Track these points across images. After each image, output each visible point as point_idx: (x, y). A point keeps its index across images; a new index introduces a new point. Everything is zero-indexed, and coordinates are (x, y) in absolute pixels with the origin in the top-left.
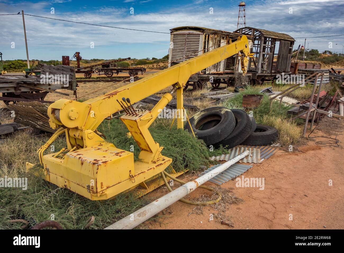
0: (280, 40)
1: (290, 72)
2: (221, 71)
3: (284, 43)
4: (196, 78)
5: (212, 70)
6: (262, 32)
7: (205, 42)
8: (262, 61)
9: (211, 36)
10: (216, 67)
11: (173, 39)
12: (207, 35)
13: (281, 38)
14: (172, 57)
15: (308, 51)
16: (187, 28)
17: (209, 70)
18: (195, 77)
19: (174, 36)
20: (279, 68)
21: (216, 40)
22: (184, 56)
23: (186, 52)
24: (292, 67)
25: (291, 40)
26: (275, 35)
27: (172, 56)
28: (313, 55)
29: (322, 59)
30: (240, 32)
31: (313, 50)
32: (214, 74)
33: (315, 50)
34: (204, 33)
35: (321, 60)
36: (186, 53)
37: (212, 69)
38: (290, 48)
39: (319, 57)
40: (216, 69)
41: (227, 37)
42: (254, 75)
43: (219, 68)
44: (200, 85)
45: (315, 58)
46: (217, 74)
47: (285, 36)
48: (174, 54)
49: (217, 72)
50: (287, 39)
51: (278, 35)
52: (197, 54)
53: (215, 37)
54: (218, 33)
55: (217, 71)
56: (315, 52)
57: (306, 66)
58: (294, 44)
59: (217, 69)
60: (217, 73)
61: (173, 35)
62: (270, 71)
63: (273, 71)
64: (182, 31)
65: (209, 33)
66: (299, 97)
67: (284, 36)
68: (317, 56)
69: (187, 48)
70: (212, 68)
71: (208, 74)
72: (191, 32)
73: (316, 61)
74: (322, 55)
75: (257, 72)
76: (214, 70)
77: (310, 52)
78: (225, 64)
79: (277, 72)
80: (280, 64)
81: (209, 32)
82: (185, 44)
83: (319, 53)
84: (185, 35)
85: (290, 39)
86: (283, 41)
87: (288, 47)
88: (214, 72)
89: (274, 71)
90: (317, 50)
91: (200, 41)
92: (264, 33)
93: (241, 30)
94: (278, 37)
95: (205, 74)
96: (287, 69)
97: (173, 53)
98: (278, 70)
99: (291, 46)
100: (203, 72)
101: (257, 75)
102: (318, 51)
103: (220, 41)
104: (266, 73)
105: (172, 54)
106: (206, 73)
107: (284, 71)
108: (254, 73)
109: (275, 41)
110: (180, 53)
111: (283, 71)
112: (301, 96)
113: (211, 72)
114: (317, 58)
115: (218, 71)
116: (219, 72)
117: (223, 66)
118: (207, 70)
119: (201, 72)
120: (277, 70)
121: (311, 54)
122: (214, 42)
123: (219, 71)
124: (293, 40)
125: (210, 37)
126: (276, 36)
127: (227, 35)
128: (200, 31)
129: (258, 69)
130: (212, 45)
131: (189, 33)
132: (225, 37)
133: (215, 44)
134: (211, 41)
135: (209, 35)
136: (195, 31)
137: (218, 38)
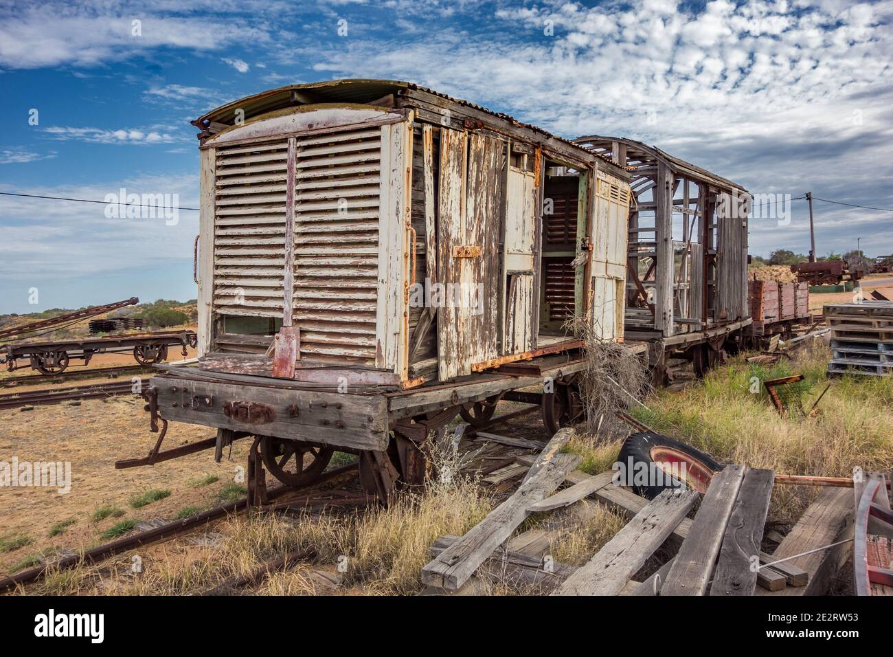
0: (719, 191)
1: (749, 317)
2: (521, 349)
4: (372, 427)
5: (475, 353)
6: (660, 153)
7: (417, 174)
8: (675, 282)
9: (452, 138)
10: (493, 328)
11: (219, 178)
12: (427, 129)
14: (216, 287)
16: (296, 97)
17: (454, 355)
18: (370, 420)
19: (218, 158)
20: (725, 304)
21: (484, 166)
22: (287, 273)
23: (299, 246)
27: (216, 277)
32: (490, 372)
34: (406, 114)
36: (298, 256)
37: (475, 344)
40: (495, 339)
41: (534, 155)
42: (653, 345)
43: (507, 333)
44: (406, 452)
46: (504, 370)
48: (226, 267)
49: (502, 361)
52: (368, 256)
53: (473, 146)
54: (485, 122)
55: (500, 354)
57: (781, 292)
59: (500, 338)
60: (501, 367)
61: (211, 152)
62: (700, 322)
63: (708, 322)
64: (263, 119)
65: (436, 119)
69: (304, 223)
70: (474, 335)
71: (452, 381)
72: (323, 115)
75: (662, 331)
76: (483, 346)
78: (535, 305)
79: (718, 326)
80: (727, 290)
81: (435, 108)
82: (291, 197)
84: (285, 141)
87: (739, 219)
88: (485, 363)
89: (713, 320)
91: (383, 168)
94: (713, 178)
95: (436, 383)
96: (742, 306)
97: (221, 257)
98: (723, 312)
100: (423, 371)
101: (665, 344)
103: (502, 174)
104: (688, 332)
105: (217, 267)
106: (443, 377)
107: (738, 315)
108: (645, 335)
109: (703, 194)
110: (261, 256)
111: (735, 318)
113: (467, 366)
115: (507, 354)
116: (511, 359)
117: (528, 318)
118: (448, 353)
119: (404, 378)
120: (720, 315)
122: (474, 174)
123: (513, 350)
125: (444, 141)
126: (706, 174)
127: (537, 148)
128: (377, 102)
129: (665, 319)
130: (459, 192)
131: (311, 126)
132: (526, 156)
133: (476, 190)
134: (451, 168)
135: (437, 129)
136: (349, 104)
137: (492, 155)
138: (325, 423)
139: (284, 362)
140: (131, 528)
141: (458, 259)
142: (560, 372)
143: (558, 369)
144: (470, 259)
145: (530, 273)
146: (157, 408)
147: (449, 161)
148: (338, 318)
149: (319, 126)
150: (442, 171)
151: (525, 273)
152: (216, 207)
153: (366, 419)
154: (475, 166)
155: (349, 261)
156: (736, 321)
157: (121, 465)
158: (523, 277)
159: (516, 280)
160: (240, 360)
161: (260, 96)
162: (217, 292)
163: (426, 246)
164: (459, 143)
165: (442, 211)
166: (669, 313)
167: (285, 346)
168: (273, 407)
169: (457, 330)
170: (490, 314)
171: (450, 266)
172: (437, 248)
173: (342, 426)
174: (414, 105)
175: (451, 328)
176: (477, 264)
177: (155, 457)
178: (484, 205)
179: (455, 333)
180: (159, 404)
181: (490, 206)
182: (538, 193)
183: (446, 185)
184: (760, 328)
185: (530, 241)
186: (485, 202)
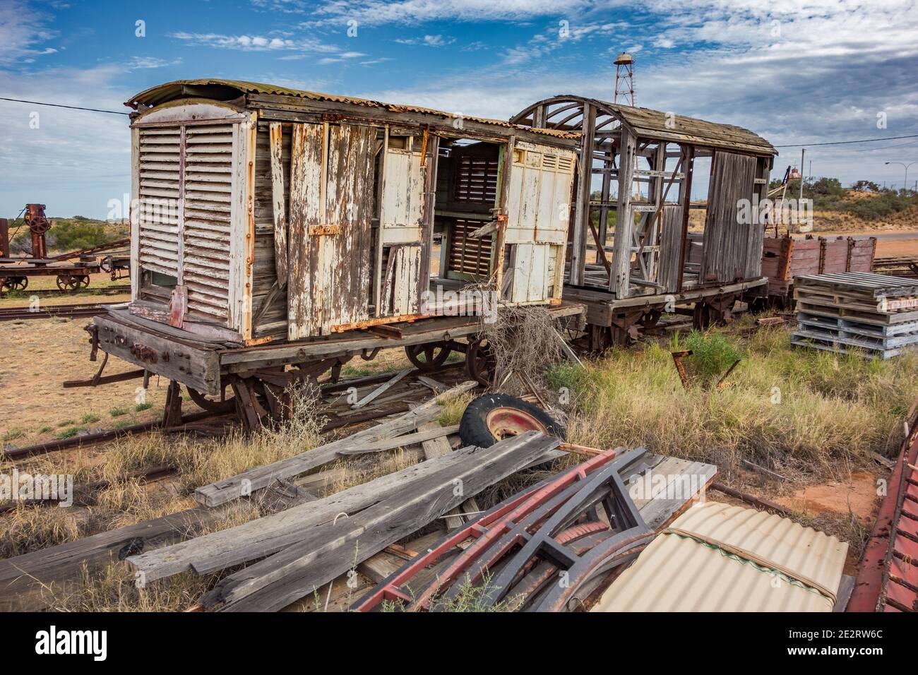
0: (713, 150)
1: (761, 278)
2: (403, 311)
3: (729, 161)
4: (205, 376)
5: (338, 316)
6: (625, 116)
8: (634, 245)
9: (306, 130)
10: (365, 294)
11: (141, 154)
12: (275, 126)
13: (716, 142)
15: (812, 183)
16: (185, 91)
18: (204, 371)
19: (142, 137)
20: (715, 266)
21: (349, 153)
22: (180, 240)
23: (186, 218)
24: (769, 255)
25: (761, 149)
26: (688, 128)
28: (825, 193)
29: (853, 206)
30: (535, 117)
31: (824, 180)
32: (352, 333)
33: (830, 180)
34: (250, 115)
35: (850, 208)
36: (186, 228)
37: (338, 308)
38: (757, 180)
39: (842, 199)
40: (365, 304)
41: (422, 137)
42: (597, 307)
43: (383, 298)
45: (831, 203)
46: (372, 331)
47: (732, 133)
48: (147, 230)
49: (372, 323)
50: (744, 146)
51: (705, 130)
53: (334, 137)
54: (356, 114)
55: (372, 317)
56: (829, 185)
57: (824, 250)
58: (771, 168)
59: (372, 303)
60: (371, 328)
61: (137, 130)
62: (675, 284)
63: (688, 284)
64: (167, 107)
65: (286, 116)
66: (814, 449)
67: (729, 132)
68: (838, 197)
69: (190, 200)
70: (336, 300)
71: (301, 341)
72: (201, 109)
73: (837, 210)
74: (852, 193)
75: (615, 293)
76: (349, 309)
77: (817, 185)
79: (705, 287)
80: (719, 252)
81: (286, 107)
82: (181, 177)
83: (843, 186)
84: (178, 128)
85: (755, 148)
86: (727, 154)
87: (748, 178)
88: (348, 325)
89: (695, 282)
90: (836, 180)
92: (634, 121)
93: (540, 108)
94: (705, 138)
95: (285, 341)
96: (748, 267)
98: (712, 275)
99: (760, 175)
100: (268, 332)
101: (612, 307)
102: (840, 181)
104: (655, 294)
105: (142, 229)
106: (293, 336)
107: (738, 276)
108: (597, 296)
109: (688, 156)
111: (732, 280)
112: (823, 440)
113: (325, 327)
114: (837, 203)
115: (382, 316)
118: (299, 317)
119: (247, 337)
120: (708, 277)
121: (820, 192)
122: (336, 161)
123: (389, 312)
124: (768, 150)
125: (297, 134)
126: (693, 134)
127: (426, 129)
128: (234, 101)
129: (618, 281)
130: (317, 178)
131: (194, 117)
132: (411, 139)
133: (339, 175)
134: (306, 158)
135: (288, 124)
136: (216, 102)
137: (362, 142)
138: (182, 369)
139: (177, 314)
140: (75, 434)
141: (315, 237)
142: (447, 334)
143: (445, 331)
144: (332, 236)
145: (416, 244)
146: (98, 341)
147: (303, 152)
148: (208, 283)
149: (200, 118)
150: (295, 161)
151: (408, 244)
152: (141, 179)
153: (201, 369)
154: (337, 154)
155: (215, 236)
156: (735, 282)
157: (68, 385)
158: (407, 249)
159: (396, 252)
160: (153, 309)
161: (163, 87)
162: (142, 250)
163: (274, 227)
164: (317, 134)
165: (294, 195)
166: (622, 277)
167: (178, 301)
168: (157, 351)
169: (312, 297)
170: (360, 281)
171: (305, 243)
172: (287, 228)
173: (190, 373)
174: (257, 106)
175: (305, 296)
176: (342, 239)
177: (98, 381)
178: (351, 187)
179: (309, 300)
180: (99, 338)
181: (360, 187)
182: (430, 171)
183: (299, 172)
184: (784, 288)
185: (417, 215)
186: (352, 184)
